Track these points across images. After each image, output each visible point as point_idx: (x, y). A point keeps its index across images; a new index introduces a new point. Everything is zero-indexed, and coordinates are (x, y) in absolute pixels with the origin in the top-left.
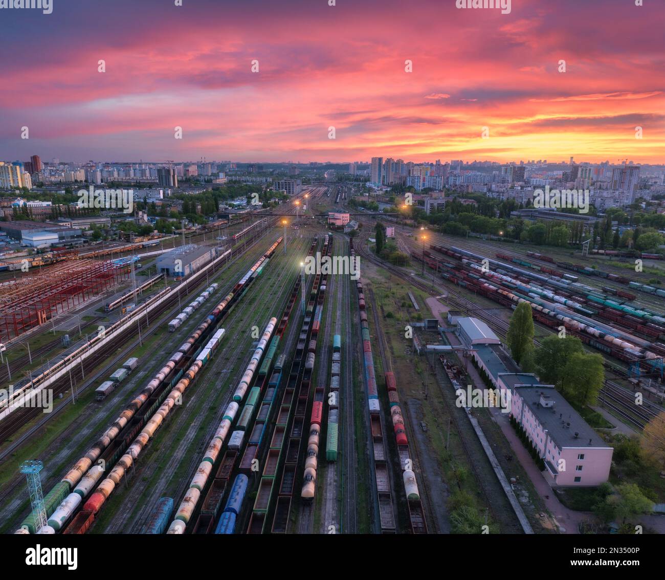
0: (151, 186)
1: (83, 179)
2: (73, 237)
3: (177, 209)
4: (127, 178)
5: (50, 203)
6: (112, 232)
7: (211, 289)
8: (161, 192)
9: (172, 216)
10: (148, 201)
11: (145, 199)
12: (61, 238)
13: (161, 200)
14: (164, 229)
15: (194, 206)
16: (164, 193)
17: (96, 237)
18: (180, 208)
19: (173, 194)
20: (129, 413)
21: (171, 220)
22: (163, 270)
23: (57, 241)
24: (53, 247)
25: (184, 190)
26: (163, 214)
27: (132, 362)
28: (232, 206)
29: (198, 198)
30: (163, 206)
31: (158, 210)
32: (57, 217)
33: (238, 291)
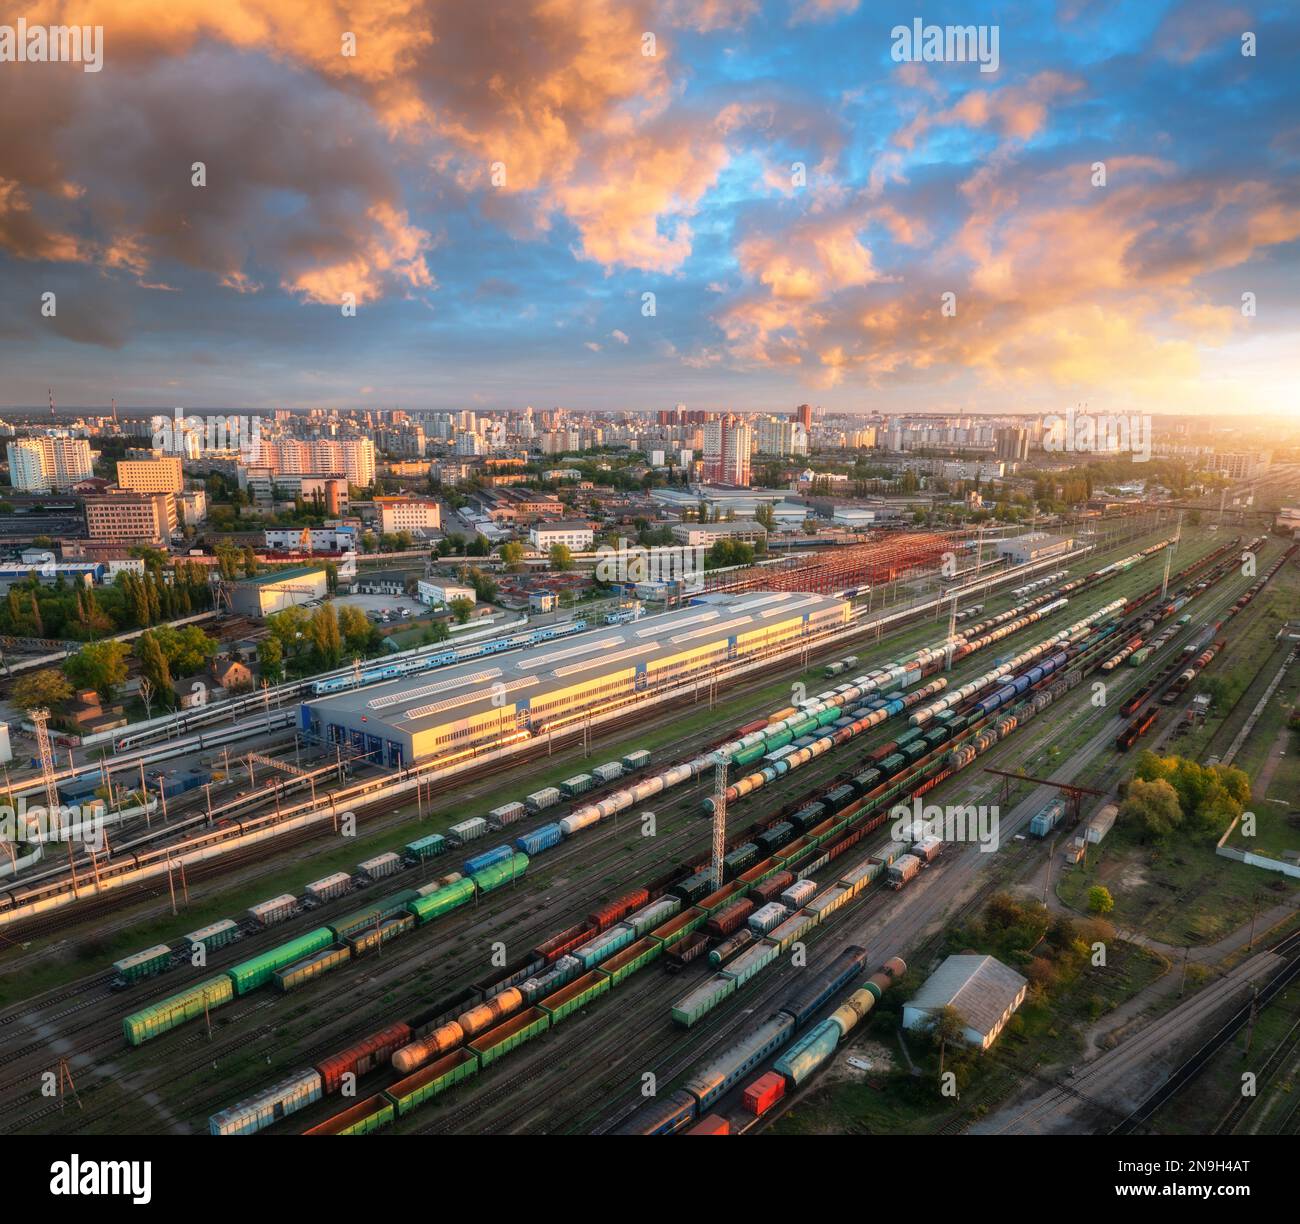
0: (983, 457)
1: (872, 444)
2: (890, 518)
3: (1026, 491)
4: (944, 443)
5: (845, 477)
6: (935, 517)
7: (1060, 574)
8: (1002, 466)
9: (1018, 501)
10: (981, 479)
11: (977, 477)
12: (877, 518)
13: (1000, 478)
14: (1006, 517)
15: (1052, 490)
16: (1005, 470)
17: (917, 520)
18: (1030, 491)
19: (1020, 470)
20: (982, 627)
21: (1015, 507)
22: (1005, 554)
23: (872, 521)
24: (870, 527)
25: (1037, 466)
26: (1002, 498)
27: (980, 607)
28: (1118, 493)
29: (1061, 479)
30: (1006, 488)
31: (997, 491)
32: (865, 496)
33: (1090, 579)
